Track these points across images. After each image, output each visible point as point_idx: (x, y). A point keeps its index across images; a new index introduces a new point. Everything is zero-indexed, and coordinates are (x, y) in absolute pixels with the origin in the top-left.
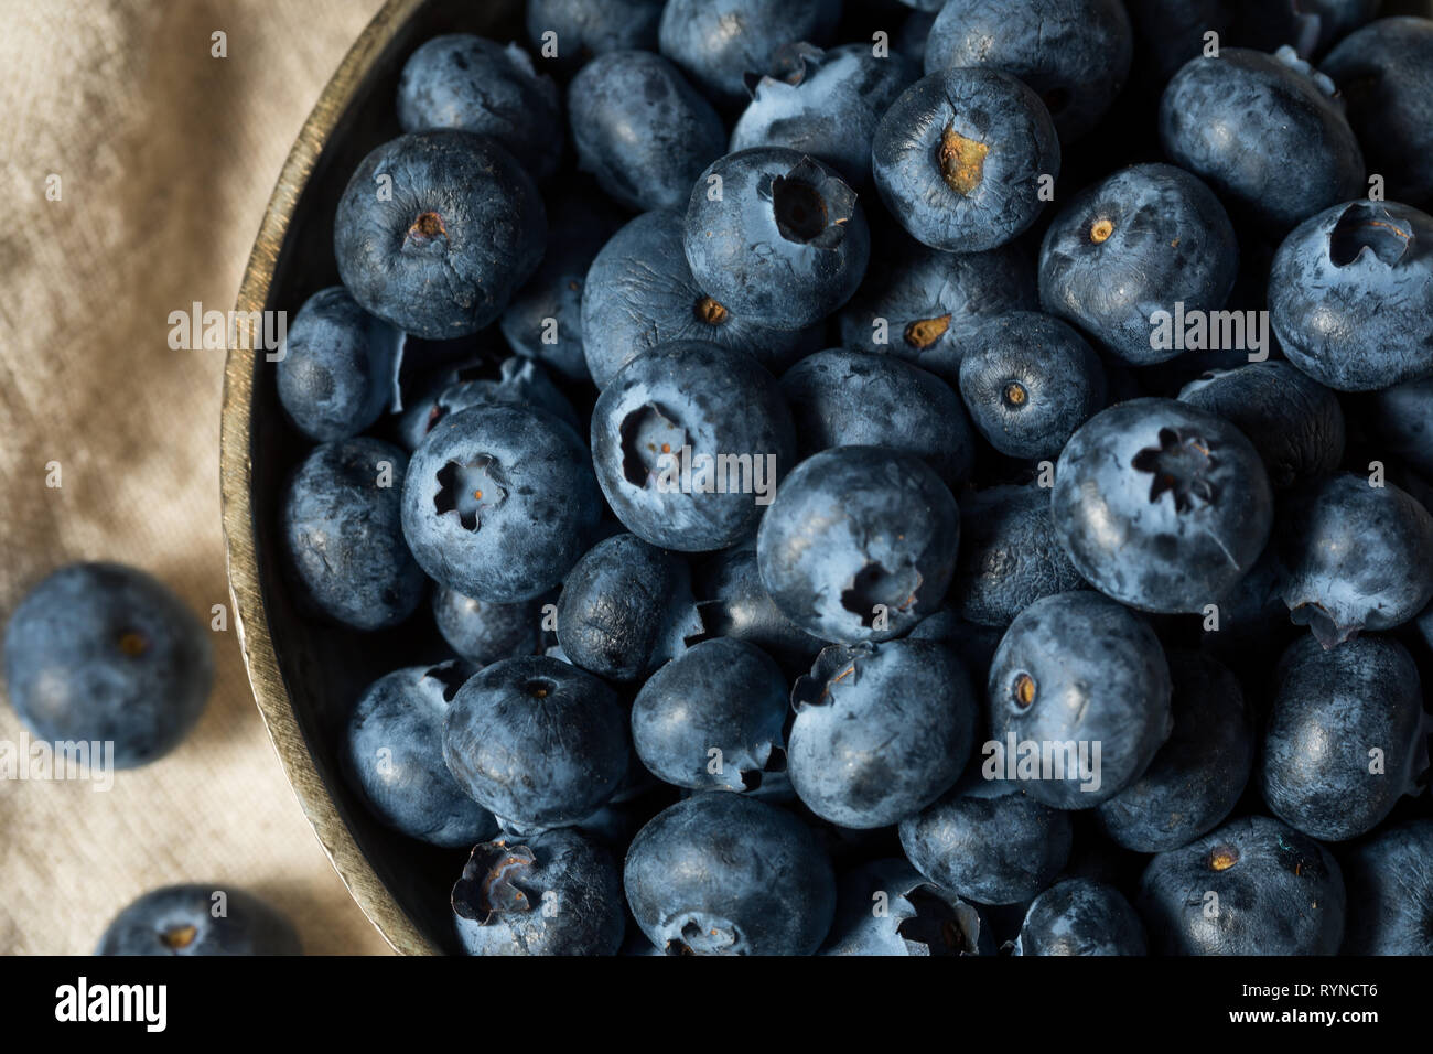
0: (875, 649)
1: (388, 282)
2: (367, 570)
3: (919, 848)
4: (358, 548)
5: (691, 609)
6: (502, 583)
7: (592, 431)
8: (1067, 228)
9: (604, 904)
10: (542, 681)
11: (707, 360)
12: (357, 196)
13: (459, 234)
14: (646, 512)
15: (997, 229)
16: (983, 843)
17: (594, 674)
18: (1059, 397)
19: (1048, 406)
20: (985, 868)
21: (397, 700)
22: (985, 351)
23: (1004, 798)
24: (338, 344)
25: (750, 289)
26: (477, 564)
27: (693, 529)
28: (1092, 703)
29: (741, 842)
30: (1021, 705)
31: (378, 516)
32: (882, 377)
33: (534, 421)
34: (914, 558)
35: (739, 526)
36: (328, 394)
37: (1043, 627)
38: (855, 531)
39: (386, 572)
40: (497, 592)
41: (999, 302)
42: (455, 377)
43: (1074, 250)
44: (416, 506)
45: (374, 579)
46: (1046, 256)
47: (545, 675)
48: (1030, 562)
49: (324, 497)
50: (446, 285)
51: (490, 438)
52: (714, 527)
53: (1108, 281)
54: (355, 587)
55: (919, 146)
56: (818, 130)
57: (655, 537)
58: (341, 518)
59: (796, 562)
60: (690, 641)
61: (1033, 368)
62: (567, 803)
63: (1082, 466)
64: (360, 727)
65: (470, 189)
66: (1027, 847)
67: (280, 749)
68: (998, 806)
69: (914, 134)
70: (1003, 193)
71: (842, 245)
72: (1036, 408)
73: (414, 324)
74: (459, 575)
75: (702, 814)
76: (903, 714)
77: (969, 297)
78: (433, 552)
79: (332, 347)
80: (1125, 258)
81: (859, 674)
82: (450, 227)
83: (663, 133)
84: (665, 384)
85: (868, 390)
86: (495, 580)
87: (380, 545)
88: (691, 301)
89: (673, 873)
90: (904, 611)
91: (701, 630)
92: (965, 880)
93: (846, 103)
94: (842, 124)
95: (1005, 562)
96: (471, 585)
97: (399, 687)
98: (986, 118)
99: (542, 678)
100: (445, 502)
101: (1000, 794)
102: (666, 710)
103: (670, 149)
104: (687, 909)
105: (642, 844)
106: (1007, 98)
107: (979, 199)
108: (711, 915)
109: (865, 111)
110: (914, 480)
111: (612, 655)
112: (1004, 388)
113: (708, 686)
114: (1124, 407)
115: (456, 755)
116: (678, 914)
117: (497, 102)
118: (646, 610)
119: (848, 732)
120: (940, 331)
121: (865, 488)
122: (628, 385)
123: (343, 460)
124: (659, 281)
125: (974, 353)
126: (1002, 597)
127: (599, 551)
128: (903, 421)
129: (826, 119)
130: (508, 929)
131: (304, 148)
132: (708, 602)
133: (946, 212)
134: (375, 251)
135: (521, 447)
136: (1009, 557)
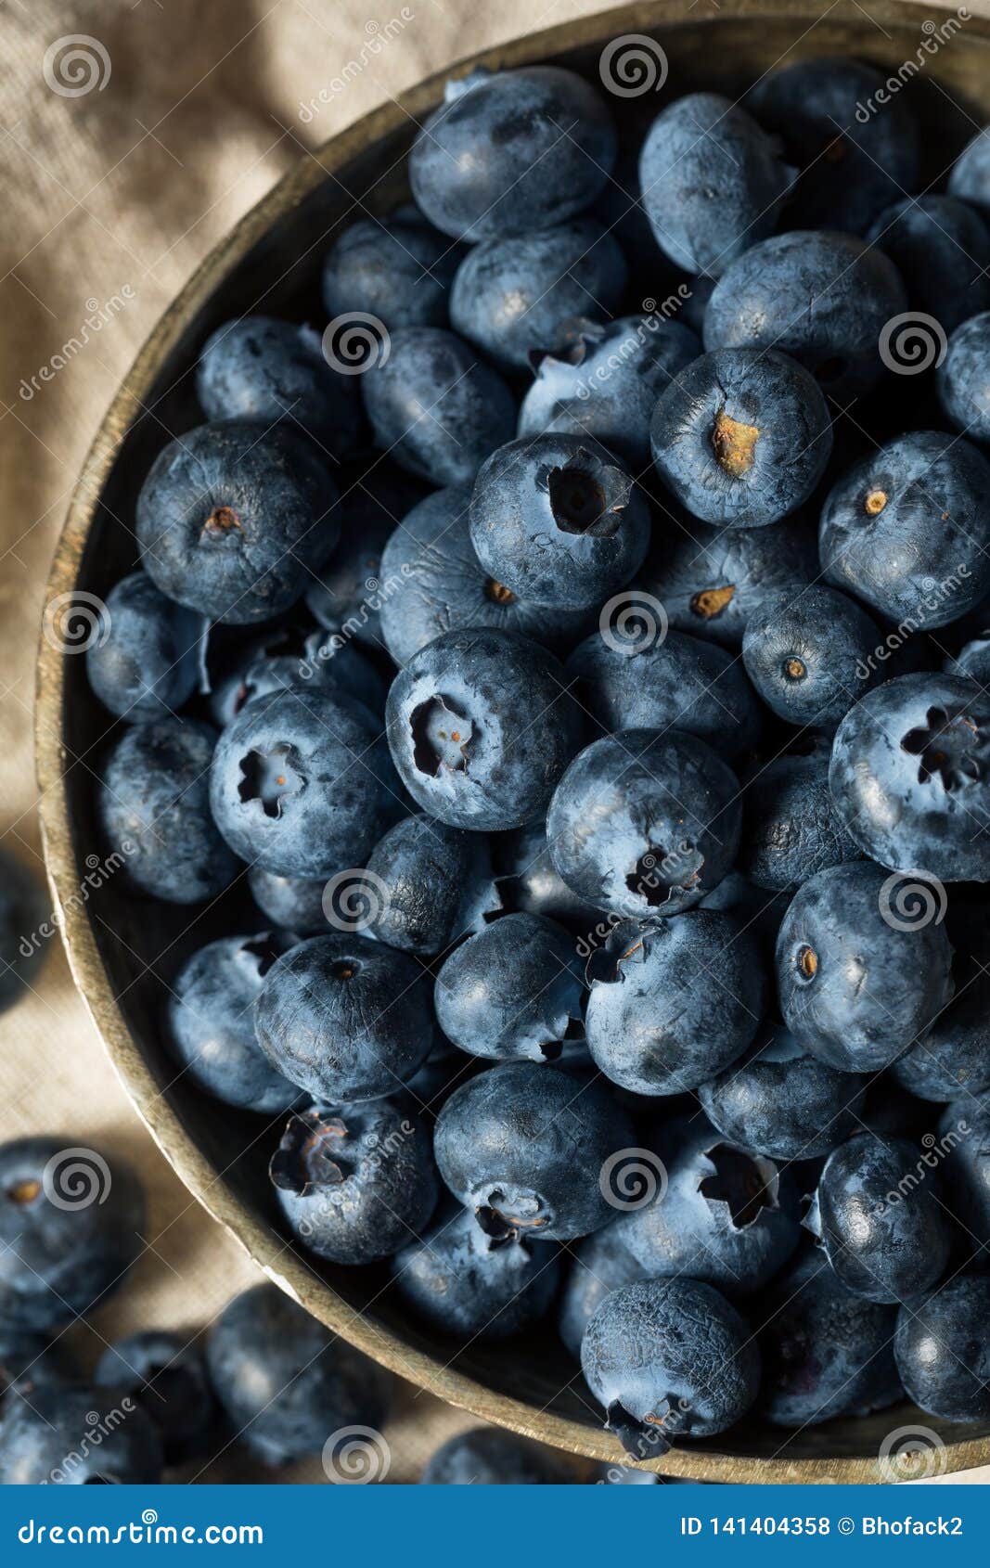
0: (665, 923)
1: (187, 575)
2: (180, 852)
3: (716, 1110)
4: (170, 831)
5: (489, 885)
6: (307, 865)
7: (387, 718)
8: (844, 499)
9: (415, 1172)
10: (347, 962)
11: (492, 650)
12: (154, 492)
13: (254, 527)
14: (440, 798)
15: (772, 509)
16: (775, 1107)
17: (399, 950)
18: (837, 671)
19: (827, 679)
20: (778, 1129)
21: (213, 976)
22: (764, 626)
23: (795, 1061)
24: (144, 633)
25: (533, 578)
26: (282, 849)
27: (485, 813)
28: (869, 977)
29: (541, 1115)
30: (805, 977)
31: (188, 799)
32: (664, 657)
33: (331, 708)
34: (695, 841)
35: (528, 809)
36: (135, 683)
37: (823, 901)
38: (636, 818)
39: (199, 852)
40: (303, 874)
41: (780, 573)
42: (261, 654)
43: (850, 522)
44: (222, 792)
45: (188, 859)
46: (825, 527)
47: (350, 955)
48: (812, 834)
49: (137, 782)
50: (243, 577)
51: (290, 726)
52: (505, 812)
53: (881, 555)
54: (169, 867)
55: (691, 431)
56: (598, 411)
57: (450, 820)
58: (153, 802)
59: (582, 848)
60: (489, 917)
61: (810, 643)
62: (373, 1081)
63: (854, 745)
64: (179, 1003)
65: (262, 483)
66: (818, 1109)
67: (101, 1029)
68: (789, 1070)
69: (687, 419)
70: (775, 475)
71: (620, 530)
72: (815, 681)
73: (216, 612)
74: (265, 858)
75: (503, 1088)
76: (690, 990)
77: (751, 568)
78: (240, 837)
79: (137, 637)
80: (897, 532)
81: (648, 951)
82: (245, 520)
83: (452, 413)
84: (452, 676)
85: (650, 670)
86: (300, 863)
87: (192, 827)
88: (481, 582)
89: (477, 1146)
90: (689, 889)
91: (499, 907)
92: (760, 1141)
93: (624, 383)
94: (622, 404)
95: (788, 835)
96: (277, 867)
97: (216, 961)
98: (756, 402)
99: (348, 958)
100: (249, 790)
101: (790, 1058)
102: (465, 990)
103: (459, 428)
104: (492, 1179)
105: (449, 1115)
106: (776, 381)
107: (752, 481)
108: (515, 1185)
109: (643, 390)
110: (693, 764)
111: (413, 934)
112: (784, 662)
113: (503, 965)
114: (896, 684)
115: (266, 1037)
116: (484, 1183)
117: (289, 387)
118: (444, 890)
119: (637, 1009)
120: (725, 600)
121: (645, 776)
122: (418, 676)
123: (155, 743)
124: (450, 564)
125: (754, 629)
126: (787, 868)
127: (398, 833)
128: (686, 700)
129: (606, 399)
130: (325, 1199)
131: (106, 439)
132: (506, 877)
133: (721, 494)
134: (174, 545)
135: (319, 736)
136: (792, 830)
